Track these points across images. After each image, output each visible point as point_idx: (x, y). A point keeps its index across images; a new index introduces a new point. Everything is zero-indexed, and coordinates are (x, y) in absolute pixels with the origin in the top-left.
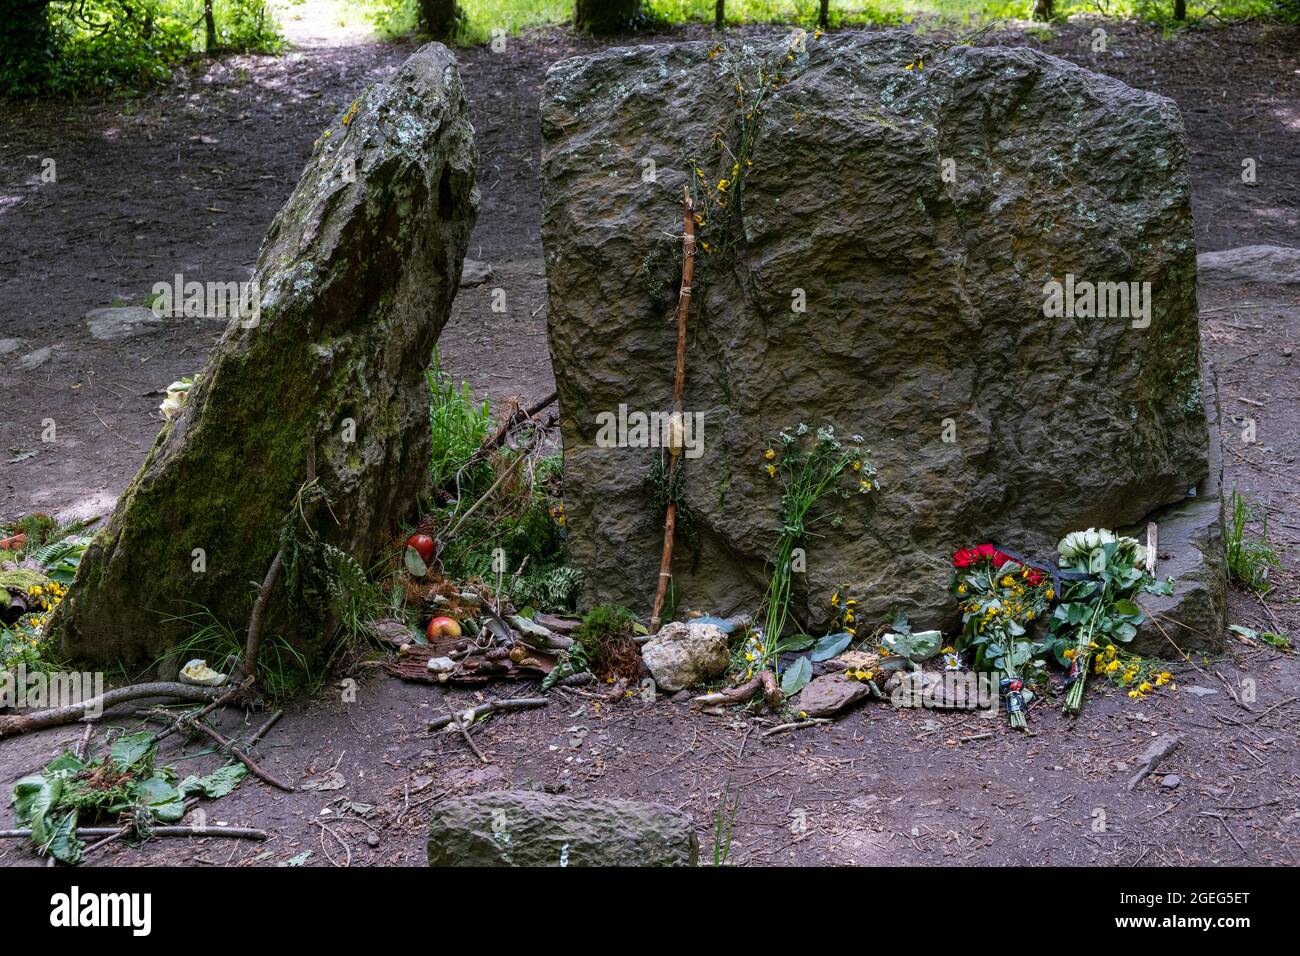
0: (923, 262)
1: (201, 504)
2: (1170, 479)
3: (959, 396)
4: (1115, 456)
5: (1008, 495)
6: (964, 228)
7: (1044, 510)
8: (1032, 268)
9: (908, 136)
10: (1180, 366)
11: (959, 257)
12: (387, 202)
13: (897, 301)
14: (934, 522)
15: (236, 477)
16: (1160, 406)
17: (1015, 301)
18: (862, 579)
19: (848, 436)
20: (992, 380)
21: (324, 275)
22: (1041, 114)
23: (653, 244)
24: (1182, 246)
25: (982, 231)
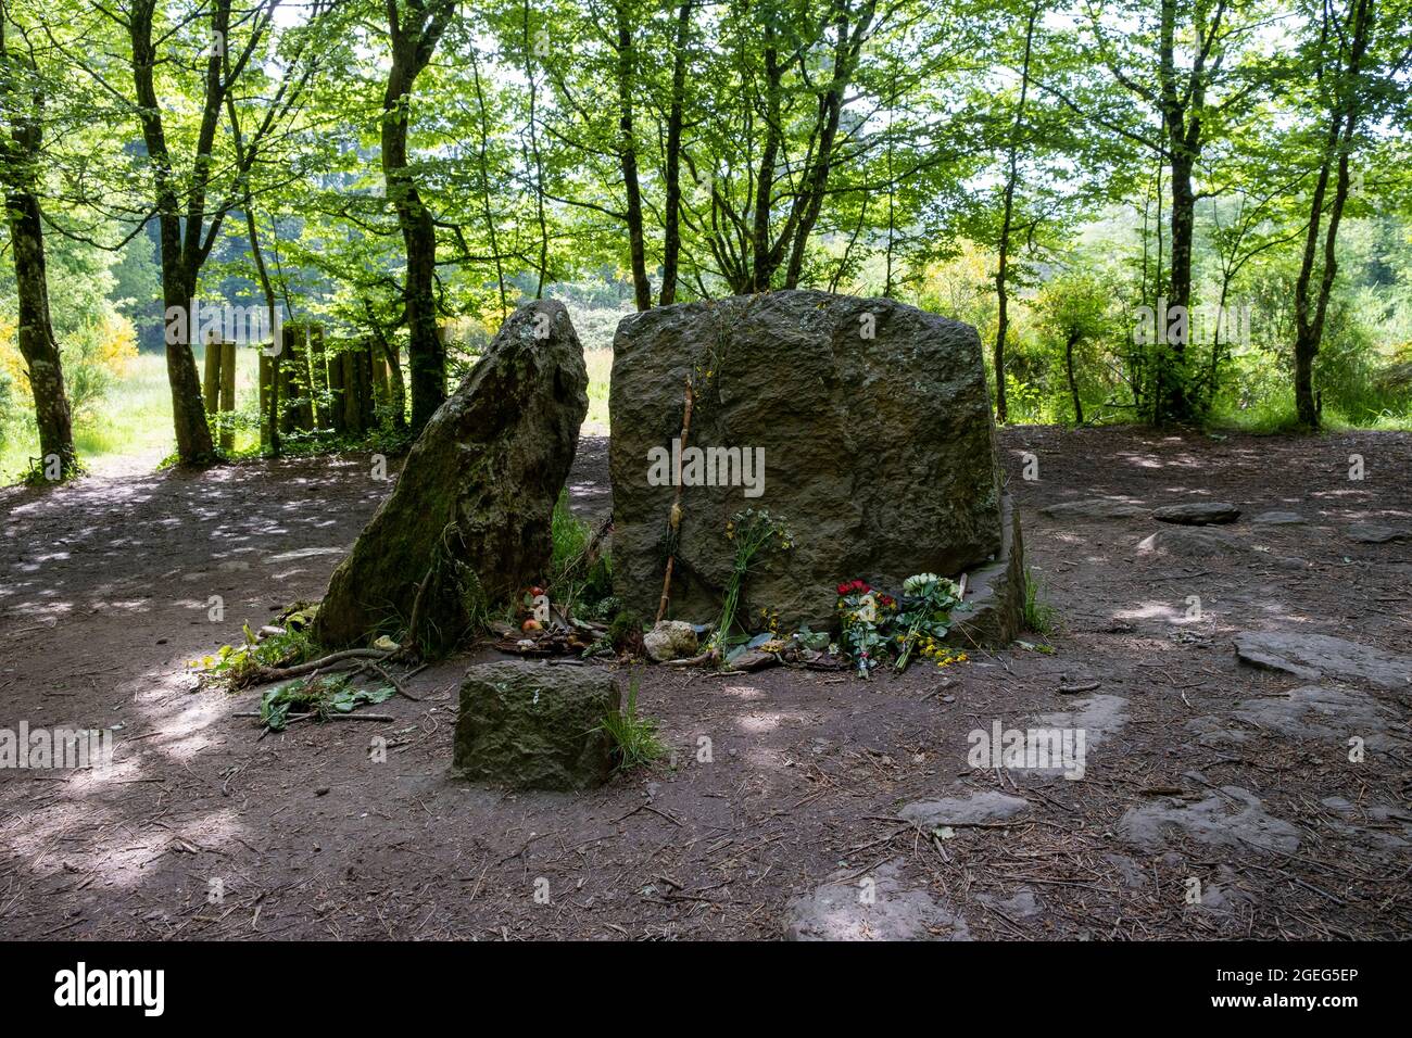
0: (822, 413)
1: (393, 541)
2: (975, 548)
3: (843, 493)
4: (939, 531)
5: (873, 553)
6: (847, 395)
7: (896, 563)
8: (888, 418)
9: (814, 342)
10: (981, 480)
11: (844, 411)
12: (510, 369)
13: (807, 437)
14: (827, 567)
15: (413, 524)
16: (969, 504)
17: (877, 437)
18: (782, 602)
19: (777, 516)
20: (864, 484)
21: (468, 404)
22: (895, 333)
23: (669, 408)
24: (979, 407)
25: (858, 397)
